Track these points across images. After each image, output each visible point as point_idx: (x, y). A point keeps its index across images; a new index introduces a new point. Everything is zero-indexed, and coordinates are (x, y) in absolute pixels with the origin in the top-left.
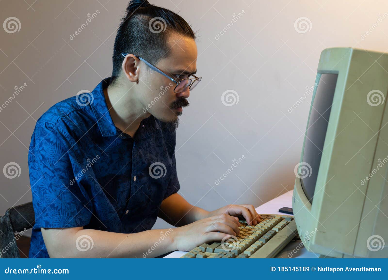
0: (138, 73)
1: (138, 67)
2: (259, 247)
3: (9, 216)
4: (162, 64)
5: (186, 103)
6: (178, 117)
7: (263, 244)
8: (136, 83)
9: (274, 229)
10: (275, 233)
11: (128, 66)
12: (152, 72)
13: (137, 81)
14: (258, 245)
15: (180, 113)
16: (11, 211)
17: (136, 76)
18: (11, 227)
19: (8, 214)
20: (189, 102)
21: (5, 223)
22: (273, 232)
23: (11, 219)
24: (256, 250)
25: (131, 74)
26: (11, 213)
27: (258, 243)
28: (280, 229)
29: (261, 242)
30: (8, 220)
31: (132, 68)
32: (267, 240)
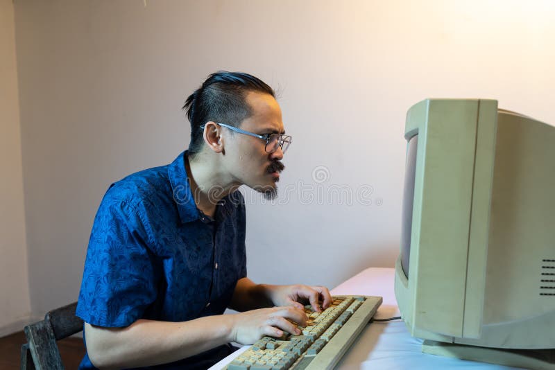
0: (223, 141)
1: (221, 136)
2: (336, 331)
3: (50, 320)
4: (247, 125)
5: (281, 167)
6: (276, 183)
7: (340, 328)
8: (221, 154)
9: (348, 310)
10: (351, 315)
11: (210, 136)
12: (236, 136)
13: (223, 152)
14: (335, 328)
15: (277, 179)
16: (53, 314)
17: (221, 146)
18: (52, 334)
19: (48, 318)
20: (285, 165)
21: (45, 329)
22: (348, 314)
23: (51, 324)
24: (334, 334)
25: (214, 144)
26: (51, 318)
27: (335, 326)
28: (355, 310)
29: (338, 325)
30: (48, 325)
31: (215, 138)
32: (344, 323)
